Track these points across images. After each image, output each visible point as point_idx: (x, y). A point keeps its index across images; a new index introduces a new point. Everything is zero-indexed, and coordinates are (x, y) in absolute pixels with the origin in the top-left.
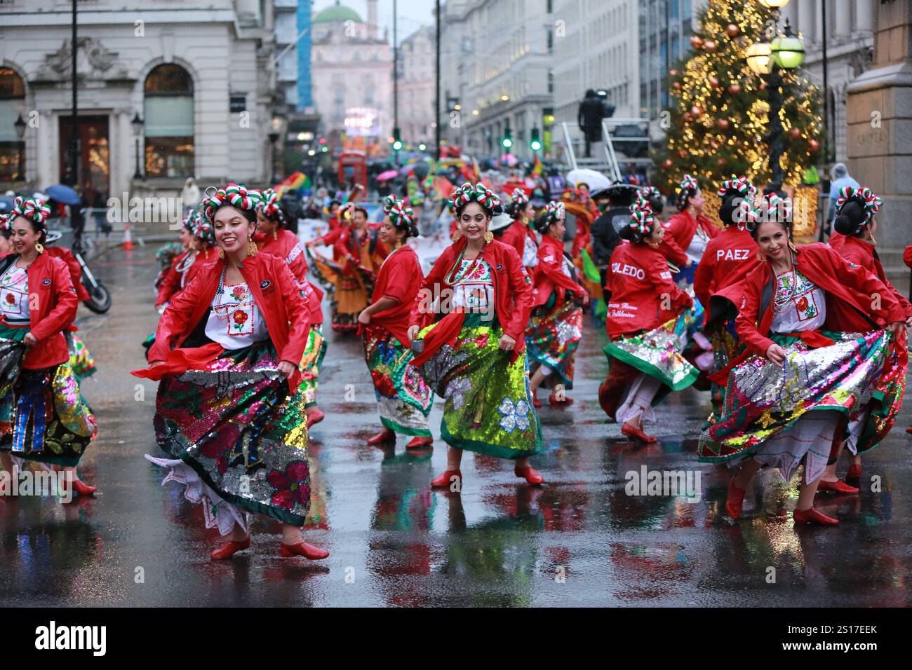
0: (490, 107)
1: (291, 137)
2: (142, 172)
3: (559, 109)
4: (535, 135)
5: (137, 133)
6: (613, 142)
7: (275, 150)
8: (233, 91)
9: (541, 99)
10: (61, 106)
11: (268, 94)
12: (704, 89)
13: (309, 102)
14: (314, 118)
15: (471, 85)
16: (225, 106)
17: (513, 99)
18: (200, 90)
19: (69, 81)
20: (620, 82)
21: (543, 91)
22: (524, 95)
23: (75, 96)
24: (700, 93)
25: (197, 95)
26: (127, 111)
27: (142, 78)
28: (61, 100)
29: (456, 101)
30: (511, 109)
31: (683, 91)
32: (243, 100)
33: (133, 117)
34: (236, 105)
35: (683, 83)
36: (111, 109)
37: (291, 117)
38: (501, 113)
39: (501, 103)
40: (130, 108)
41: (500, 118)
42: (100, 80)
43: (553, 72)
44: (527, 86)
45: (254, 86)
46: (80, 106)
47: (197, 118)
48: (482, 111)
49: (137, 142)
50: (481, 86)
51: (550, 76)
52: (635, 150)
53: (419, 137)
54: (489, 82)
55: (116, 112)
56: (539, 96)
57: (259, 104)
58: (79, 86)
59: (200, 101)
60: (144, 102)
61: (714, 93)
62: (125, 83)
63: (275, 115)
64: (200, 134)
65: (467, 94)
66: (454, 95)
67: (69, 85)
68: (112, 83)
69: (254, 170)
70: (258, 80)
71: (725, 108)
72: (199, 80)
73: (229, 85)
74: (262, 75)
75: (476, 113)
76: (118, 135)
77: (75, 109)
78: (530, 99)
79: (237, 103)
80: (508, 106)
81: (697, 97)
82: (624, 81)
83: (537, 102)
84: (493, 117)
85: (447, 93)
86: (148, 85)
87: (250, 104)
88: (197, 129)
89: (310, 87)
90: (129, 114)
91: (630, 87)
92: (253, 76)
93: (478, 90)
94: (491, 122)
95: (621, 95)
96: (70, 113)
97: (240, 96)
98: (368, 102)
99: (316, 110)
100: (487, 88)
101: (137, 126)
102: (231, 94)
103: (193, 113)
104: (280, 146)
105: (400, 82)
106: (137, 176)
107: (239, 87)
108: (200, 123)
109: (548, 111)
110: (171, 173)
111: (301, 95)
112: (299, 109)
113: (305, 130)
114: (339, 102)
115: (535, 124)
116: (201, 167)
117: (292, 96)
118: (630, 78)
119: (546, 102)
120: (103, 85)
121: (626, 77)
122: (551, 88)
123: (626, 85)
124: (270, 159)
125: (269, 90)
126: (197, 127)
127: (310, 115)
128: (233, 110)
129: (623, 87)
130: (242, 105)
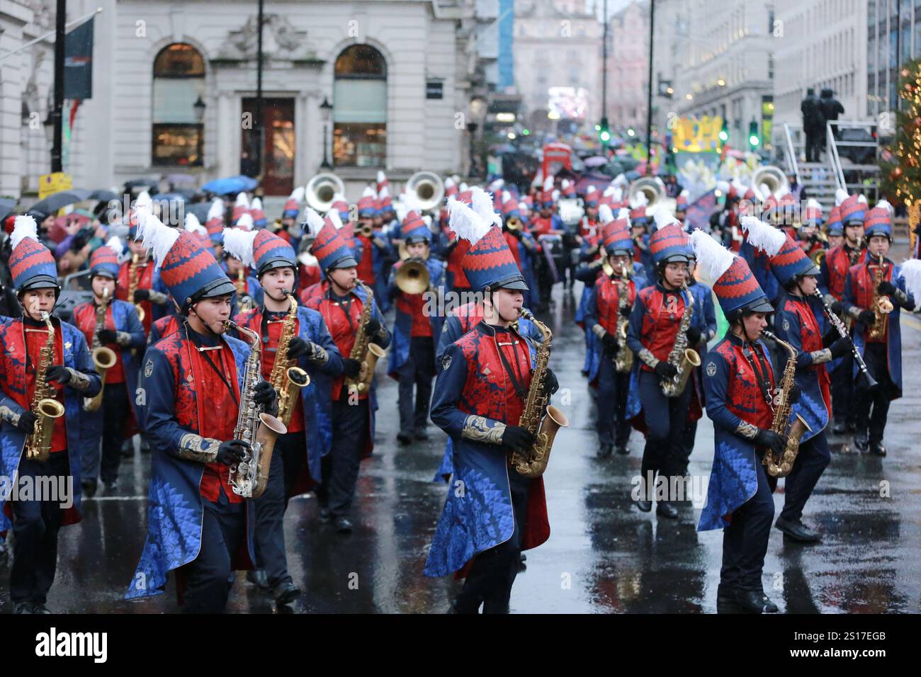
0: (706, 92)
1: (490, 118)
2: (330, 160)
3: (779, 97)
4: (754, 127)
5: (326, 119)
6: (839, 148)
7: (473, 138)
8: (430, 76)
9: (761, 86)
10: (243, 87)
11: (467, 79)
13: (510, 80)
14: (514, 99)
15: (685, 66)
16: (421, 91)
17: (730, 85)
18: (394, 74)
19: (254, 60)
20: (847, 70)
21: (764, 77)
22: (742, 80)
23: (260, 76)
25: (390, 78)
26: (315, 95)
27: (332, 60)
28: (245, 80)
29: (669, 83)
30: (729, 94)
31: (914, 94)
32: (440, 86)
33: (321, 101)
34: (433, 91)
35: (915, 85)
36: (298, 92)
37: (491, 97)
38: (717, 99)
39: (716, 88)
40: (319, 91)
41: (716, 105)
42: (287, 60)
43: (775, 57)
44: (746, 73)
45: (452, 70)
46: (265, 87)
47: (391, 103)
48: (697, 95)
49: (325, 128)
50: (696, 68)
51: (771, 64)
53: (628, 121)
54: (703, 65)
55: (303, 94)
56: (758, 82)
57: (457, 89)
58: (265, 66)
59: (394, 86)
60: (334, 86)
62: (314, 64)
63: (474, 98)
64: (394, 121)
65: (681, 77)
66: (666, 77)
67: (254, 65)
68: (299, 63)
69: (450, 160)
70: (457, 63)
72: (394, 63)
73: (426, 69)
74: (461, 58)
75: (690, 97)
76: (304, 120)
77: (259, 91)
78: (749, 85)
79: (434, 89)
80: (725, 92)
82: (851, 69)
83: (756, 89)
84: (708, 103)
85: (659, 75)
86: (339, 66)
87: (447, 90)
88: (390, 115)
89: (511, 65)
90: (316, 97)
91: (856, 77)
92: (451, 59)
93: (692, 73)
94: (707, 108)
95: (846, 84)
96: (254, 95)
97: (437, 82)
98: (574, 82)
99: (518, 91)
100: (702, 71)
101: (325, 110)
102: (427, 79)
103: (386, 97)
104: (479, 132)
105: (609, 62)
106: (325, 165)
107: (436, 72)
108: (394, 109)
109: (768, 99)
110: (361, 161)
111: (502, 73)
112: (499, 89)
113: (505, 111)
114: (542, 80)
115: (754, 117)
116: (393, 156)
117: (492, 74)
118: (856, 66)
119: (766, 89)
120: (289, 65)
121: (853, 66)
122: (771, 75)
123: (852, 74)
124: (467, 150)
125: (468, 75)
126: (390, 114)
127: (511, 96)
128: (430, 96)
129: (849, 77)
130: (438, 91)
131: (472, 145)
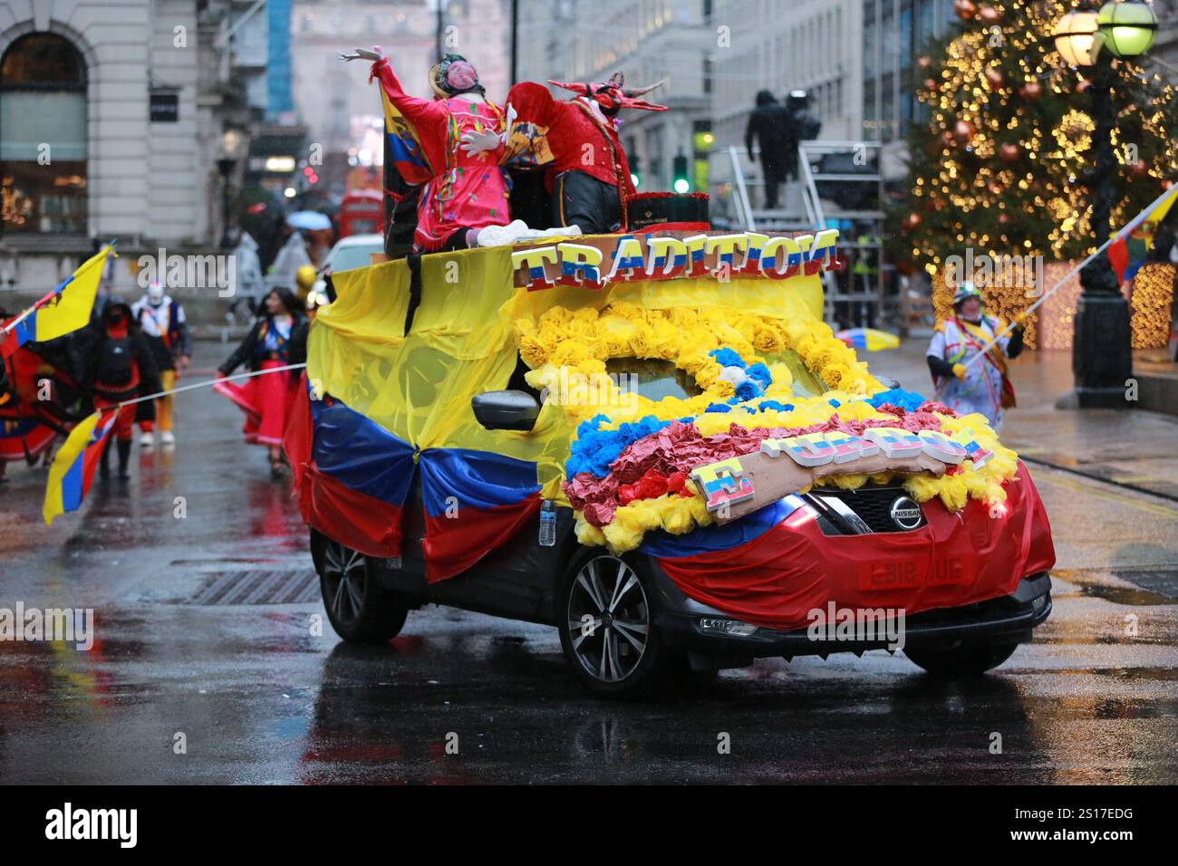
1: (255, 164)
3: (721, 122)
4: (680, 167)
6: (818, 183)
7: (227, 186)
8: (156, 84)
9: (691, 105)
11: (216, 90)
12: (977, 91)
13: (287, 104)
14: (295, 132)
16: (142, 109)
18: (98, 82)
20: (829, 75)
21: (696, 90)
24: (971, 99)
25: (92, 90)
31: (940, 94)
32: (173, 100)
34: (162, 108)
35: (941, 81)
37: (256, 130)
43: (712, 58)
44: (668, 82)
45: (192, 76)
47: (92, 129)
51: (708, 65)
52: (857, 198)
56: (686, 99)
57: (200, 107)
59: (98, 101)
61: (993, 97)
63: (228, 126)
64: (98, 158)
69: (192, 223)
70: (200, 65)
71: (1014, 123)
73: (149, 73)
74: (206, 56)
78: (673, 105)
79: (163, 105)
81: (965, 104)
82: (836, 74)
83: (684, 110)
86: (7, 70)
87: (185, 108)
88: (92, 148)
89: (288, 78)
91: (845, 86)
92: (191, 58)
95: (829, 98)
97: (167, 93)
99: (299, 119)
102: (151, 88)
103: (86, 120)
104: (236, 180)
107: (166, 77)
108: (98, 139)
109: (703, 126)
110: (45, 224)
111: (272, 91)
112: (270, 116)
113: (280, 153)
114: (338, 104)
115: (680, 149)
116: (98, 215)
117: (258, 93)
118: (846, 69)
119: (698, 110)
121: (840, 68)
122: (708, 86)
123: (839, 81)
124: (217, 206)
125: (218, 83)
126: (92, 146)
127: (288, 127)
128: (156, 117)
129: (834, 85)
130: (172, 109)
131: (226, 197)
